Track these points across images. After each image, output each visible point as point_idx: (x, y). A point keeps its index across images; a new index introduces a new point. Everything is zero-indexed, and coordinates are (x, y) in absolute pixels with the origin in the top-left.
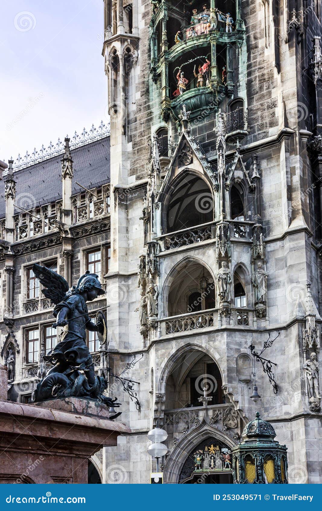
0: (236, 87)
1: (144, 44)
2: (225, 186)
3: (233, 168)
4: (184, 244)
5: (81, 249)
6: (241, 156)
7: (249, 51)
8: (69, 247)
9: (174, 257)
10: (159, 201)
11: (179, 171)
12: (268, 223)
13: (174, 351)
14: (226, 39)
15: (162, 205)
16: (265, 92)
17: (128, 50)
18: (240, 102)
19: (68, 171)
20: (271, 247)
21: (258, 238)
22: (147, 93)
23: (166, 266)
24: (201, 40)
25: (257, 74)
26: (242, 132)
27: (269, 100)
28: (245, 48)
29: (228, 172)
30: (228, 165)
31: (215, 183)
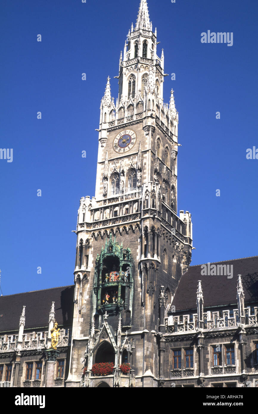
0: (129, 305)
2: (120, 352)
3: (124, 343)
6: (128, 338)
7: (134, 291)
9: (97, 380)
10: (92, 352)
11: (102, 341)
12: (138, 370)
14: (124, 285)
15: (94, 354)
16: (139, 311)
17: (85, 276)
18: (130, 312)
19: (52, 319)
20: (137, 381)
21: (132, 376)
22: (91, 297)
24: (115, 284)
25: (136, 302)
26: (129, 326)
27: (140, 315)
28: (132, 289)
29: (121, 346)
30: (122, 342)
31: (116, 350)
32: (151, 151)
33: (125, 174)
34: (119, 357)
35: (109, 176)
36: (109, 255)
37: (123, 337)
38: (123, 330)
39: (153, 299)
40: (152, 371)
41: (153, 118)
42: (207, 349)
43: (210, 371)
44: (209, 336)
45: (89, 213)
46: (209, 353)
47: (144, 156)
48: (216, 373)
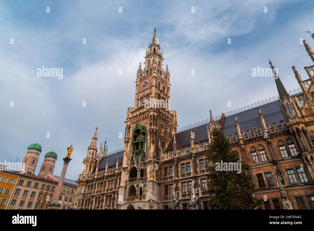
0: (144, 150)
1: (131, 139)
2: (140, 171)
4: (132, 182)
5: (118, 178)
6: (143, 164)
7: (147, 143)
8: (116, 177)
9: (130, 184)
10: (129, 171)
11: (132, 166)
12: (147, 178)
13: (128, 206)
15: (129, 173)
16: (148, 151)
17: (128, 140)
18: (145, 152)
19: (118, 160)
20: (147, 183)
21: (145, 181)
22: (130, 148)
23: (128, 186)
25: (148, 148)
26: (144, 159)
27: (149, 153)
28: (146, 143)
29: (140, 168)
30: (141, 166)
31: (138, 170)
32: (155, 86)
33: (145, 97)
34: (139, 173)
35: (139, 98)
36: (137, 129)
37: (141, 164)
38: (142, 160)
39: (154, 145)
40: (153, 178)
41: (155, 73)
42: (178, 166)
43: (180, 176)
44: (179, 159)
45: (131, 114)
46: (180, 168)
47: (152, 88)
48: (183, 177)
